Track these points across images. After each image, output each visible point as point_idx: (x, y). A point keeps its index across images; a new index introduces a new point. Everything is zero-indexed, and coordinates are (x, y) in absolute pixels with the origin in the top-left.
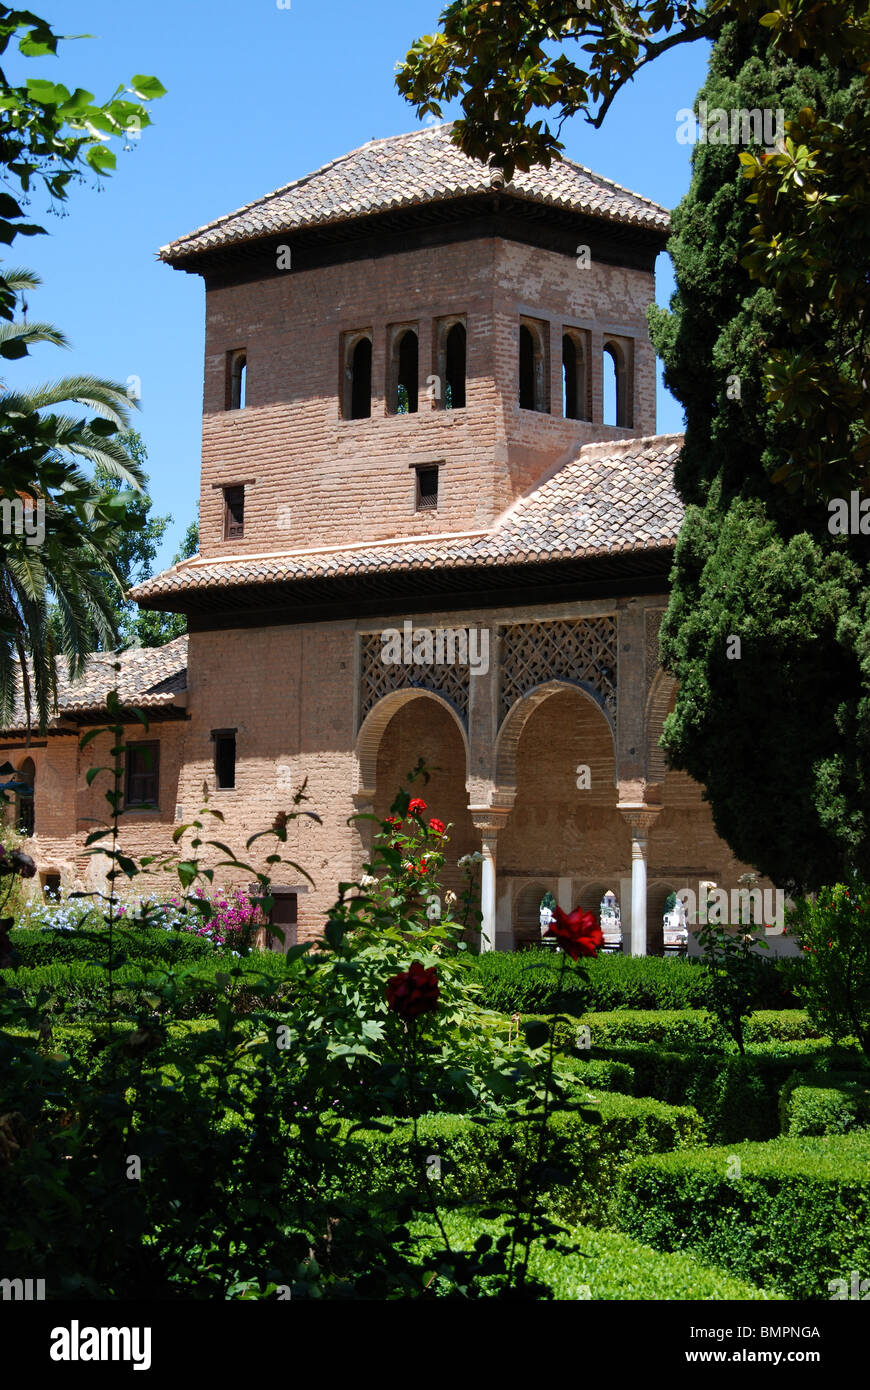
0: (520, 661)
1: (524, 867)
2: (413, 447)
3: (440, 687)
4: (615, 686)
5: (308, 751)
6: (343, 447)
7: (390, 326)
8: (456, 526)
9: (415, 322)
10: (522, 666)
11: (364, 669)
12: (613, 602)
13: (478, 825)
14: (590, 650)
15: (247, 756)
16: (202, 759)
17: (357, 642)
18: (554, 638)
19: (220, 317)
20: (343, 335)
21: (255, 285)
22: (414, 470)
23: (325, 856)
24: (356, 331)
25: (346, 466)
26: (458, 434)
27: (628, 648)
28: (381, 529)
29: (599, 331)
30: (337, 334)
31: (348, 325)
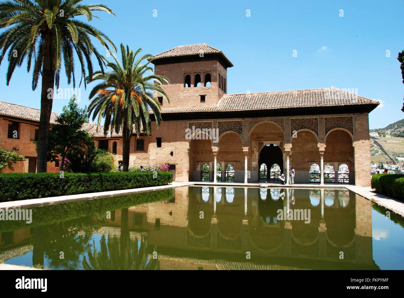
0: (222, 127)
1: (202, 160)
2: (200, 92)
4: (242, 131)
5: (178, 141)
6: (185, 92)
7: (195, 73)
8: (210, 105)
9: (200, 73)
11: (189, 128)
12: (242, 119)
13: (214, 154)
15: (164, 142)
16: (154, 142)
17: (188, 124)
18: (229, 124)
19: (157, 70)
20: (184, 74)
21: (166, 65)
22: (200, 96)
23: (181, 159)
24: (187, 73)
25: (185, 95)
26: (209, 90)
27: (245, 126)
28: (193, 105)
29: (224, 77)
30: (183, 73)
31: (186, 72)
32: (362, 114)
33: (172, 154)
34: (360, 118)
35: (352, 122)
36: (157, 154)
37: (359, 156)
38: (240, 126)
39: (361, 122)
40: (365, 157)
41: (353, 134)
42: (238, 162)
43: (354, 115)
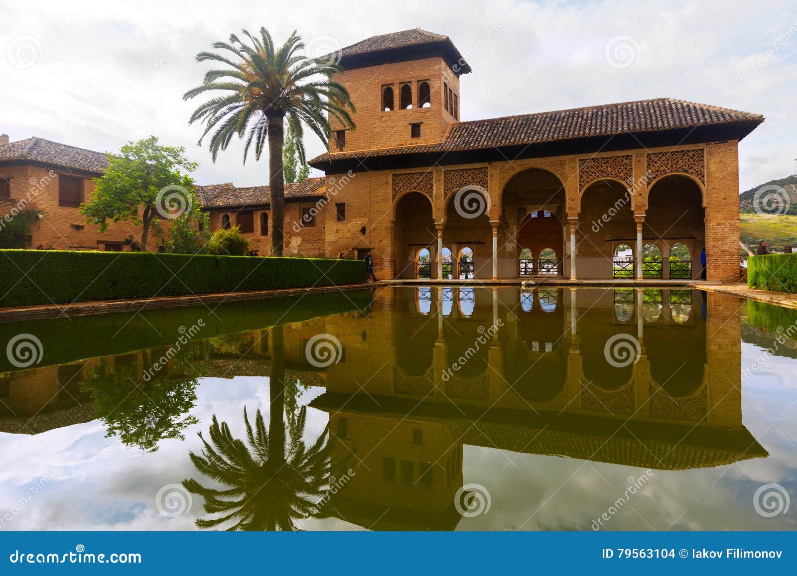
0: (451, 181)
2: (410, 119)
3: (422, 189)
4: (488, 186)
5: (373, 208)
6: (384, 119)
7: (400, 83)
8: (429, 141)
9: (410, 82)
10: (452, 183)
11: (393, 184)
12: (487, 163)
13: (438, 228)
14: (477, 177)
15: (349, 211)
17: (391, 176)
18: (464, 174)
20: (382, 85)
22: (411, 126)
23: (380, 239)
24: (386, 85)
25: (384, 125)
26: (427, 115)
27: (492, 176)
28: (398, 143)
29: (453, 92)
30: (380, 86)
31: (384, 83)
32: (725, 144)
33: (363, 230)
34: (720, 151)
35: (702, 160)
36: (337, 231)
37: (715, 224)
38: (483, 177)
39: (722, 159)
40: (728, 226)
41: (703, 183)
42: (481, 245)
43: (708, 146)
